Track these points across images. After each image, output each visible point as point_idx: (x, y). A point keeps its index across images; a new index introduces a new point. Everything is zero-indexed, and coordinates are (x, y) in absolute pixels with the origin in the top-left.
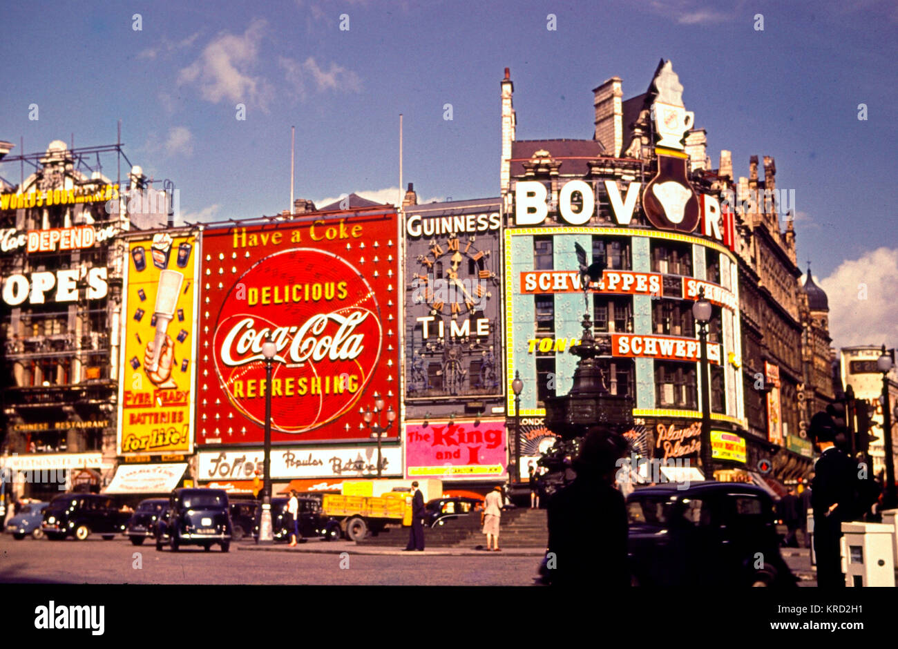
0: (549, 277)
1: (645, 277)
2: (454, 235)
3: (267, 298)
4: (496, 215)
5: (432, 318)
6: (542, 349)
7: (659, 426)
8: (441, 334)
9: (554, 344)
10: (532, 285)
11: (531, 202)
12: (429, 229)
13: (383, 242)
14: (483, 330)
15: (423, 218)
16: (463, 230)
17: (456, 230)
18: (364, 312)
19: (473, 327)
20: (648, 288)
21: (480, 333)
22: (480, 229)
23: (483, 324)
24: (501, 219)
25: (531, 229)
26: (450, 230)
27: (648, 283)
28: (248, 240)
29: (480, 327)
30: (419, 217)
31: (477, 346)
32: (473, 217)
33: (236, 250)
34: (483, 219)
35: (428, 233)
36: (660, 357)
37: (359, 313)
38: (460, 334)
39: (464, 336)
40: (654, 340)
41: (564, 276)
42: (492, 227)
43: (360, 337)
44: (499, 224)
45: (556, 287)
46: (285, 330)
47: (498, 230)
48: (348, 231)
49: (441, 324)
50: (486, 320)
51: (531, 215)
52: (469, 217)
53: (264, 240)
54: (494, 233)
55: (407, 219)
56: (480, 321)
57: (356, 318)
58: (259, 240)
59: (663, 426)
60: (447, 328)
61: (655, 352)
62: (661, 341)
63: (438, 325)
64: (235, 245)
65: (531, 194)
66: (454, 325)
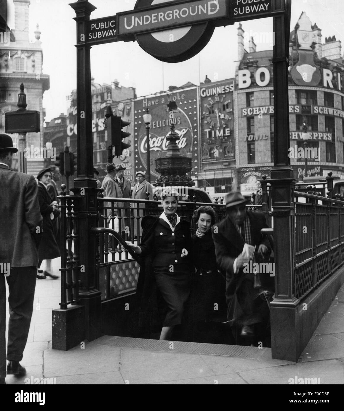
0: (251, 109)
1: (293, 107)
2: (217, 95)
3: (155, 126)
4: (232, 85)
5: (210, 130)
6: (249, 139)
7: (299, 169)
8: (213, 136)
9: (254, 137)
10: (245, 113)
11: (244, 78)
12: (208, 93)
13: (192, 100)
14: (228, 133)
15: (206, 89)
16: (220, 92)
17: (218, 93)
18: (186, 129)
19: (224, 132)
20: (294, 111)
21: (227, 134)
22: (226, 91)
23: (228, 131)
24: (234, 87)
25: (245, 90)
26: (216, 93)
27: (294, 109)
28: (148, 103)
29: (227, 132)
30: (204, 89)
31: (226, 140)
32: (224, 87)
33: (144, 108)
34: (227, 87)
35: (208, 95)
36: (299, 140)
37: (184, 129)
38: (220, 135)
39: (221, 136)
40: (297, 133)
41: (258, 108)
42: (231, 91)
43: (185, 139)
44: (233, 89)
45: (255, 113)
46: (160, 138)
47: (233, 92)
48: (180, 97)
49: (213, 132)
50: (229, 129)
51: (245, 84)
52: (223, 87)
53: (153, 103)
54: (231, 93)
55: (201, 90)
56: (226, 130)
57: (183, 131)
58: (151, 103)
59: (301, 169)
60: (215, 133)
61: (297, 138)
62: (300, 133)
63: (212, 132)
64: (144, 106)
65: (244, 75)
66: (217, 132)
